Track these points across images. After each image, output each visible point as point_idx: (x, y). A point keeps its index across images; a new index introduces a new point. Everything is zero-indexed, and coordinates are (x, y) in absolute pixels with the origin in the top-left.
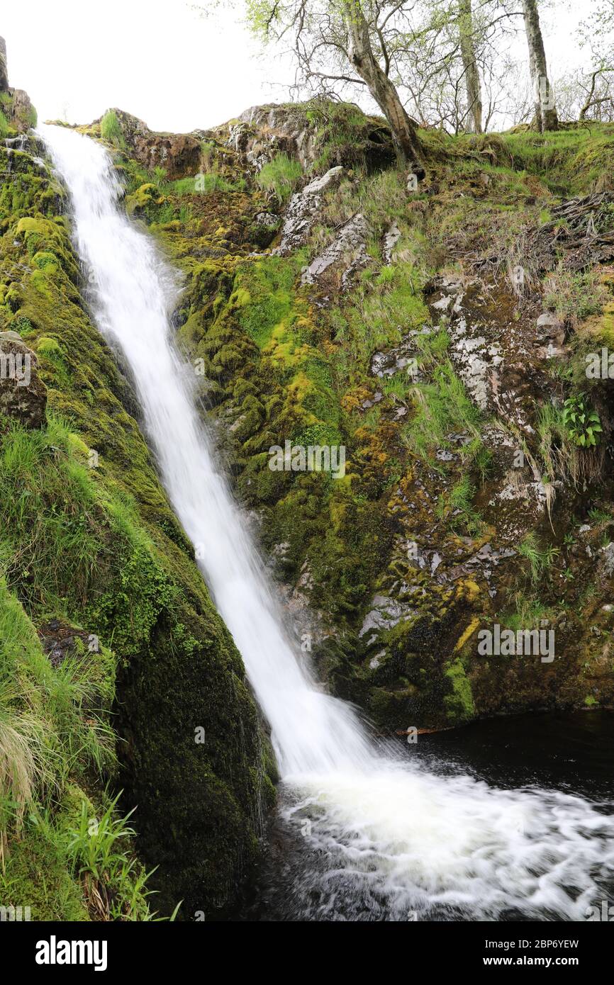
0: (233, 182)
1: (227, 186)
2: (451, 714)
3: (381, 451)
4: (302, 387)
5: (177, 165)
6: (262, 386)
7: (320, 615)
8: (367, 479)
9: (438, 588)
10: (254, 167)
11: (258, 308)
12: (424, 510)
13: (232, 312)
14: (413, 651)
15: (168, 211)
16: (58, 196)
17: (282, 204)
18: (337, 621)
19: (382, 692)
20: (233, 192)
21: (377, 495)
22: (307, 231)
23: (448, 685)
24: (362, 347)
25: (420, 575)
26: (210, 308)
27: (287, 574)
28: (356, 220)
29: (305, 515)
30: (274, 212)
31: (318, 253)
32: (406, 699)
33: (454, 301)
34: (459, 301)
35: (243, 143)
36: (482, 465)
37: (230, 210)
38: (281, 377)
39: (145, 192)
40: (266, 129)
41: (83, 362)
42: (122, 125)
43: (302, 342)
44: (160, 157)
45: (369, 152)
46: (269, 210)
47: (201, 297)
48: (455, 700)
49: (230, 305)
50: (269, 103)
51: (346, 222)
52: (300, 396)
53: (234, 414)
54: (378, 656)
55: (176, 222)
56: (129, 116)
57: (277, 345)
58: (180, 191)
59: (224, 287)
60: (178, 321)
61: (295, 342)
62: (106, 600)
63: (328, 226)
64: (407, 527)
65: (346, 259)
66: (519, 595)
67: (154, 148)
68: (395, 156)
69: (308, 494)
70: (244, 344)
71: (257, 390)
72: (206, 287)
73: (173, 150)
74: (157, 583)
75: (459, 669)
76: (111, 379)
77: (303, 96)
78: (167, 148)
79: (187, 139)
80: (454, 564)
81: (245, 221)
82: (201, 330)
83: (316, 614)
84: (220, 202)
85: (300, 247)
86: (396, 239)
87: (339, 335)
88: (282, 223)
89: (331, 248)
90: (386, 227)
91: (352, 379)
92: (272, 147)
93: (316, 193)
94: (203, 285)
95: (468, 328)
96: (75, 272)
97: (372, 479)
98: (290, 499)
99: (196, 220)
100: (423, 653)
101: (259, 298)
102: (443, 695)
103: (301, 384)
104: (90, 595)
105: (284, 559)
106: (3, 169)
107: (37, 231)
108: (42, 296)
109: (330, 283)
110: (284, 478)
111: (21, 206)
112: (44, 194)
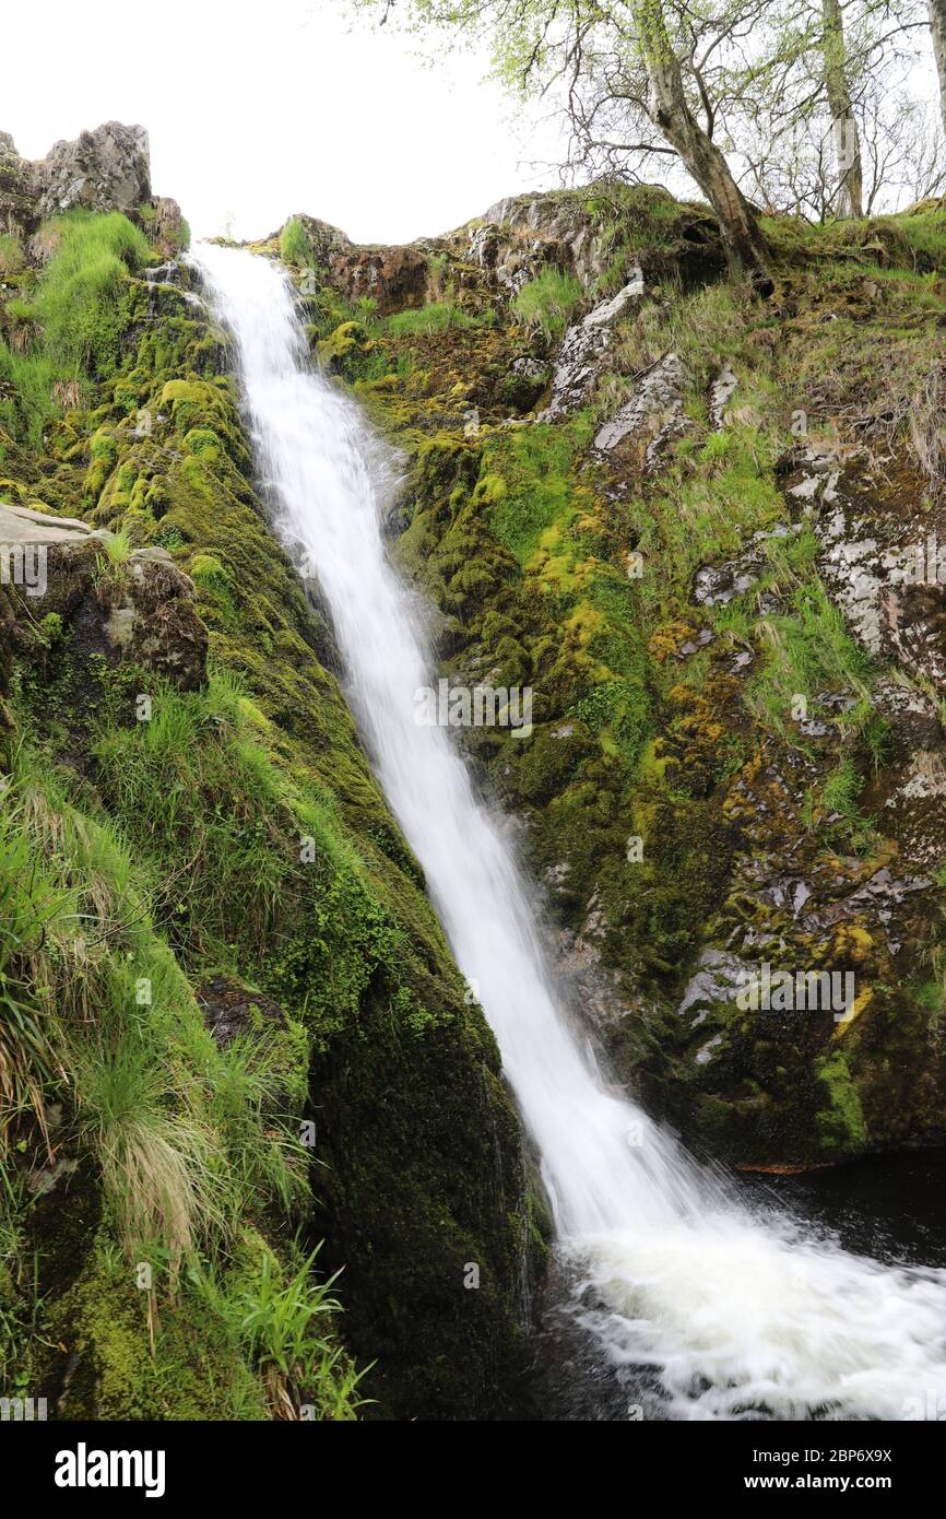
0: (476, 314)
1: (467, 320)
2: (828, 1141)
3: (712, 722)
4: (587, 622)
5: (393, 292)
6: (525, 623)
7: (618, 977)
8: (690, 766)
9: (806, 938)
10: (508, 289)
11: (517, 502)
12: (781, 814)
13: (478, 511)
14: (765, 1037)
15: (379, 362)
16: (220, 347)
17: (552, 344)
18: (644, 987)
19: (714, 1103)
20: (476, 328)
21: (706, 790)
22: (590, 383)
23: (821, 1096)
24: (680, 560)
25: (776, 917)
26: (446, 506)
27: (565, 911)
28: (666, 364)
29: (594, 822)
30: (540, 356)
31: (609, 417)
32: (754, 1114)
33: (824, 484)
34: (832, 483)
35: (491, 255)
36: (874, 743)
37: (472, 355)
38: (555, 608)
39: (346, 334)
40: (525, 232)
41: (256, 590)
42: (311, 237)
43: (587, 554)
44: (367, 282)
45: (682, 257)
46: (532, 353)
47: (430, 489)
48: (834, 1118)
49: (475, 500)
50: (529, 192)
51: (651, 366)
52: (584, 637)
53: (483, 666)
54: (709, 1044)
55: (392, 377)
56: (321, 224)
57: (547, 559)
58: (397, 331)
59: (465, 473)
60: (392, 529)
61: (576, 554)
62: (295, 950)
63: (623, 374)
64: (754, 841)
65: (653, 425)
66: (937, 951)
67: (358, 268)
68: (726, 262)
69: (598, 789)
70: (498, 559)
71: (519, 628)
72: (438, 474)
73: (387, 271)
74: (370, 924)
75: (841, 1069)
76: (298, 614)
77: (579, 179)
78: (378, 268)
79: (406, 253)
80: (831, 899)
81: (495, 372)
82: (433, 539)
83: (611, 976)
84: (458, 345)
85: (580, 408)
86: (730, 389)
87: (644, 541)
88: (552, 373)
89: (628, 408)
90: (714, 373)
91: (665, 609)
92: (535, 258)
93: (603, 324)
94: (433, 471)
95: (848, 525)
96: (245, 458)
97: (698, 765)
98: (570, 797)
99: (421, 373)
100: (781, 1041)
101: (519, 488)
102: (814, 1111)
103: (586, 619)
104: (272, 942)
105: (561, 890)
106: (142, 312)
107: (190, 399)
108: (197, 494)
109: (627, 462)
110: (560, 764)
111: (167, 363)
112: (199, 345)
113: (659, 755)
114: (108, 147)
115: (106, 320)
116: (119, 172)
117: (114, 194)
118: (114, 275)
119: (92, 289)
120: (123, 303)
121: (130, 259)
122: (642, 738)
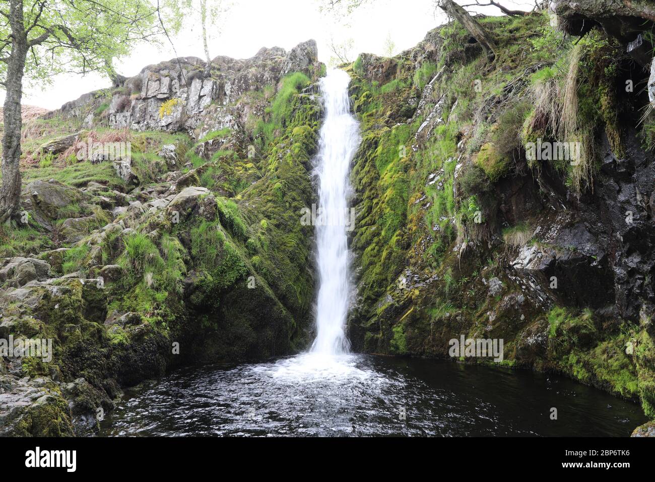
1: (403, 85)
2: (392, 349)
3: (415, 226)
5: (386, 76)
6: (375, 195)
7: (360, 298)
11: (384, 155)
12: (420, 255)
13: (374, 158)
15: (372, 105)
17: (420, 92)
18: (365, 301)
19: (369, 334)
20: (403, 88)
21: (408, 246)
22: (423, 107)
23: (392, 335)
24: (425, 171)
26: (366, 158)
27: (357, 280)
28: (442, 98)
31: (424, 120)
32: (377, 339)
36: (449, 233)
37: (397, 99)
38: (384, 189)
39: (364, 97)
40: (427, 46)
42: (364, 61)
43: (399, 171)
44: (377, 75)
45: (468, 49)
46: (415, 96)
47: (364, 152)
48: (394, 342)
49: (373, 156)
51: (439, 100)
52: (387, 199)
55: (374, 111)
56: (368, 55)
57: (387, 174)
58: (382, 92)
59: (374, 146)
60: (352, 166)
61: (395, 171)
63: (432, 103)
64: (411, 263)
65: (432, 122)
66: (438, 300)
67: (376, 69)
68: (482, 49)
70: (374, 174)
71: (372, 196)
72: (367, 147)
73: (384, 69)
75: (399, 329)
78: (382, 68)
79: (391, 61)
81: (402, 105)
82: (360, 169)
83: (358, 298)
84: (395, 96)
85: (419, 117)
86: (455, 106)
87: (418, 164)
88: (419, 103)
89: (429, 116)
91: (417, 188)
92: (425, 57)
93: (431, 84)
96: (313, 149)
97: (406, 239)
98: (369, 248)
99: (382, 108)
100: (386, 319)
101: (386, 150)
102: (389, 339)
103: (389, 193)
105: (358, 274)
106: (298, 105)
107: (298, 133)
108: (287, 164)
109: (422, 137)
110: (369, 238)
111: (302, 120)
112: (311, 113)
113: (397, 236)
114: (299, 51)
115: (288, 109)
116: (302, 57)
117: (301, 64)
118: (291, 95)
119: (285, 100)
120: (292, 103)
121: (299, 88)
122: (395, 231)
